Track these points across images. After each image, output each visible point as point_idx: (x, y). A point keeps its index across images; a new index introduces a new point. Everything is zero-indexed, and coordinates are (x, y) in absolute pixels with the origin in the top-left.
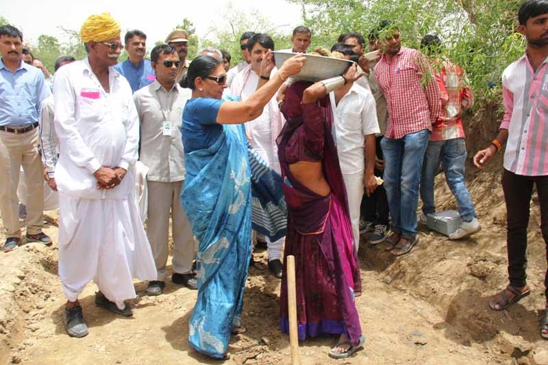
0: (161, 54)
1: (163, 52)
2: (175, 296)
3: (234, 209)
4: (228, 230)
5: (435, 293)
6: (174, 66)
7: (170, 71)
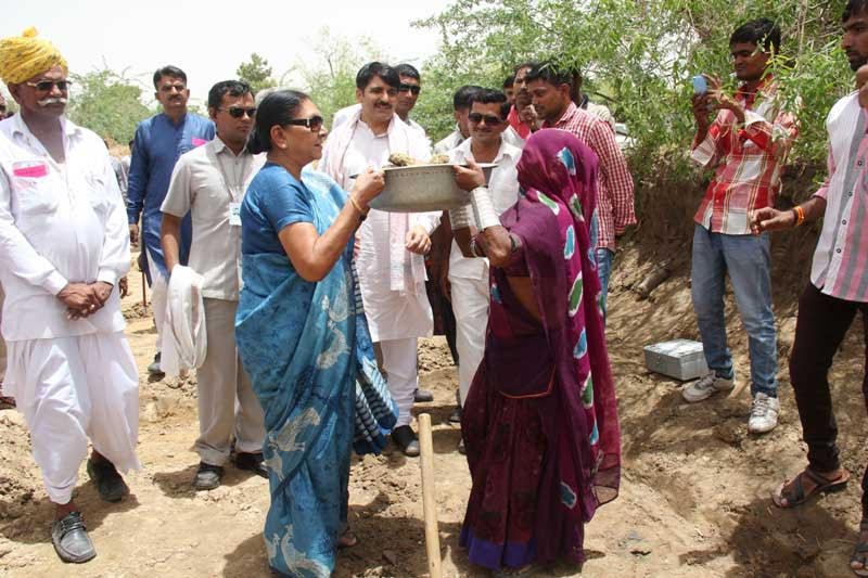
0: (226, 96)
1: (228, 93)
2: (241, 489)
3: (326, 362)
4: (318, 395)
5: (660, 470)
6: (246, 117)
7: (240, 124)
